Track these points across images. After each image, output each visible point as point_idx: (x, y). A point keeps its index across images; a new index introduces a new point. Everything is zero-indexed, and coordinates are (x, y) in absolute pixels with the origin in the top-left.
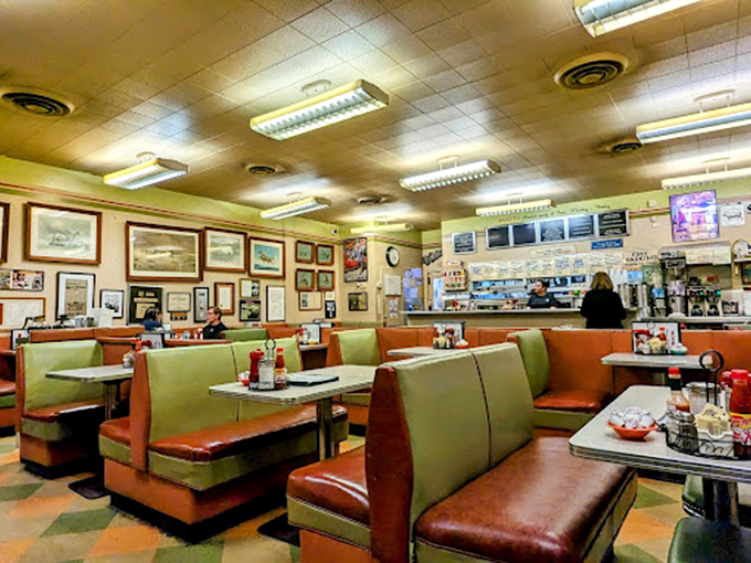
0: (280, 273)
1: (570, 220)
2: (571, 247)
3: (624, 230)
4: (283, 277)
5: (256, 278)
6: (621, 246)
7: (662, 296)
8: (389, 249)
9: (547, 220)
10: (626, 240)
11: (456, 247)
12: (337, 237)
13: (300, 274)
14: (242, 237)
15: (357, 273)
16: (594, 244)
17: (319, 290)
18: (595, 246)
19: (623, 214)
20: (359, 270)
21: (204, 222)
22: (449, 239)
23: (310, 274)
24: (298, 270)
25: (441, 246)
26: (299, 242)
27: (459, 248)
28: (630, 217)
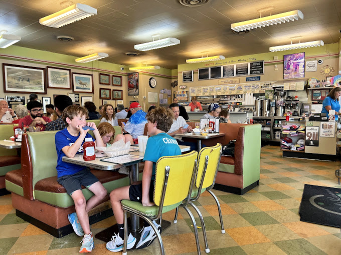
0: (91, 91)
1: (237, 65)
2: (237, 79)
3: (261, 71)
4: (93, 92)
5: (77, 93)
6: (259, 80)
7: (274, 106)
8: (151, 79)
9: (227, 65)
10: (262, 76)
11: (184, 78)
12: (124, 72)
13: (102, 91)
14: (68, 72)
15: (133, 91)
16: (247, 79)
17: (114, 99)
18: (248, 79)
19: (261, 63)
20: (135, 90)
21: (46, 64)
22: (181, 74)
23: (108, 91)
24: (101, 89)
25: (177, 78)
26: (101, 74)
27: (185, 79)
28: (265, 65)
